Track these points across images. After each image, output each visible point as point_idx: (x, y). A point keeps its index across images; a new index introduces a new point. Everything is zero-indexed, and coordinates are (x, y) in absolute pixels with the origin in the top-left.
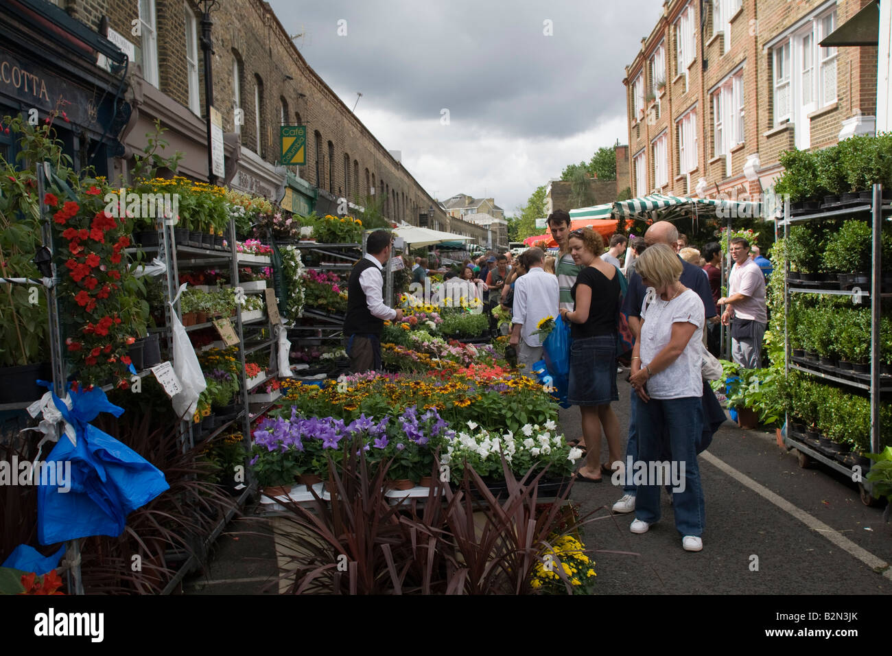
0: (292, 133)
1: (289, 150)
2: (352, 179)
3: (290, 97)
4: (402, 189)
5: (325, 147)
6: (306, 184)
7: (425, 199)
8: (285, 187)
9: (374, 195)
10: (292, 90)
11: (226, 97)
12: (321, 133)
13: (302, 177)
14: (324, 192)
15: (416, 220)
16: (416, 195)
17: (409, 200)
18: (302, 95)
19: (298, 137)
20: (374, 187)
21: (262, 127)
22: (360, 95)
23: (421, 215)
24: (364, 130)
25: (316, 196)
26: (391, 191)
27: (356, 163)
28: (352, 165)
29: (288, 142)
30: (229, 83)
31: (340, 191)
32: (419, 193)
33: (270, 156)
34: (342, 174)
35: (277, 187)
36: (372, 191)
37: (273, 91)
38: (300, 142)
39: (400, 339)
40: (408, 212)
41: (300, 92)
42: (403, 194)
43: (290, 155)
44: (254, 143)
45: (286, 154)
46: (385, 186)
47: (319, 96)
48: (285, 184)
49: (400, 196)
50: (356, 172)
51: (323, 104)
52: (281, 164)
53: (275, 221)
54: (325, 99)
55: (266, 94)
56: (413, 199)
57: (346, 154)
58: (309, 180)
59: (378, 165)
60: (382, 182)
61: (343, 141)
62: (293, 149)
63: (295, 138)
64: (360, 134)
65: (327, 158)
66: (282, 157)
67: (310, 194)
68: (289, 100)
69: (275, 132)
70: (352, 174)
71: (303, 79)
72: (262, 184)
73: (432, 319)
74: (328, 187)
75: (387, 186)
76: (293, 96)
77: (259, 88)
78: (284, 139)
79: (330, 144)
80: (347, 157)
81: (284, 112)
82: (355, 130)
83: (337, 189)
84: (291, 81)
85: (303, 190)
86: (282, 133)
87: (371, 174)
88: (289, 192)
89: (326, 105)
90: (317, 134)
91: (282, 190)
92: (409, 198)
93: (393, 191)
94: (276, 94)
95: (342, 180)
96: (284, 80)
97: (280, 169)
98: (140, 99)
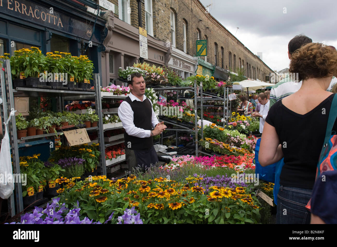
0: (201, 43)
1: (200, 50)
2: (233, 62)
3: (202, 29)
4: (257, 66)
5: (220, 49)
6: (210, 64)
7: (269, 70)
8: (198, 65)
9: (244, 69)
10: (203, 26)
11: (167, 28)
12: (218, 43)
13: (208, 62)
14: (219, 67)
15: (264, 79)
16: (264, 68)
17: (260, 71)
18: (208, 28)
19: (203, 44)
20: (243, 65)
21: (187, 41)
22: (238, 28)
23: (266, 77)
24: (239, 42)
25: (214, 69)
26: (251, 67)
27: (235, 56)
28: (233, 56)
29: (199, 47)
30: (169, 22)
31: (227, 67)
32: (266, 68)
33: (191, 53)
34: (228, 60)
35: (194, 65)
36: (242, 67)
37: (193, 25)
38: (204, 46)
39: (218, 135)
40: (260, 75)
41: (207, 27)
42: (258, 68)
43: (200, 52)
44: (183, 47)
45: (199, 52)
46: (249, 65)
47: (217, 28)
48: (197, 64)
49: (256, 69)
50: (235, 59)
51: (219, 32)
52: (196, 56)
53: (152, 76)
54: (220, 30)
55: (189, 27)
56: (263, 70)
57: (230, 52)
58: (211, 63)
59: (246, 57)
60: (247, 63)
61: (228, 47)
62: (202, 50)
63: (202, 45)
64: (236, 44)
65: (220, 54)
66: (197, 53)
67: (212, 68)
68: (201, 30)
69: (194, 43)
70: (233, 60)
71: (209, 21)
72: (186, 64)
73: (244, 124)
74: (221, 66)
75: (250, 65)
76: (204, 28)
77: (186, 25)
78: (198, 46)
79: (222, 48)
80: (230, 53)
81: (199, 35)
82: (234, 42)
83: (225, 66)
84: (203, 22)
85: (207, 67)
86: (197, 43)
87: (242, 60)
88: (200, 67)
89: (220, 32)
90: (216, 44)
91: (196, 67)
92: (260, 70)
93: (253, 67)
94: (194, 26)
95: (228, 63)
96: (199, 22)
97: (196, 58)
98: (112, 26)
